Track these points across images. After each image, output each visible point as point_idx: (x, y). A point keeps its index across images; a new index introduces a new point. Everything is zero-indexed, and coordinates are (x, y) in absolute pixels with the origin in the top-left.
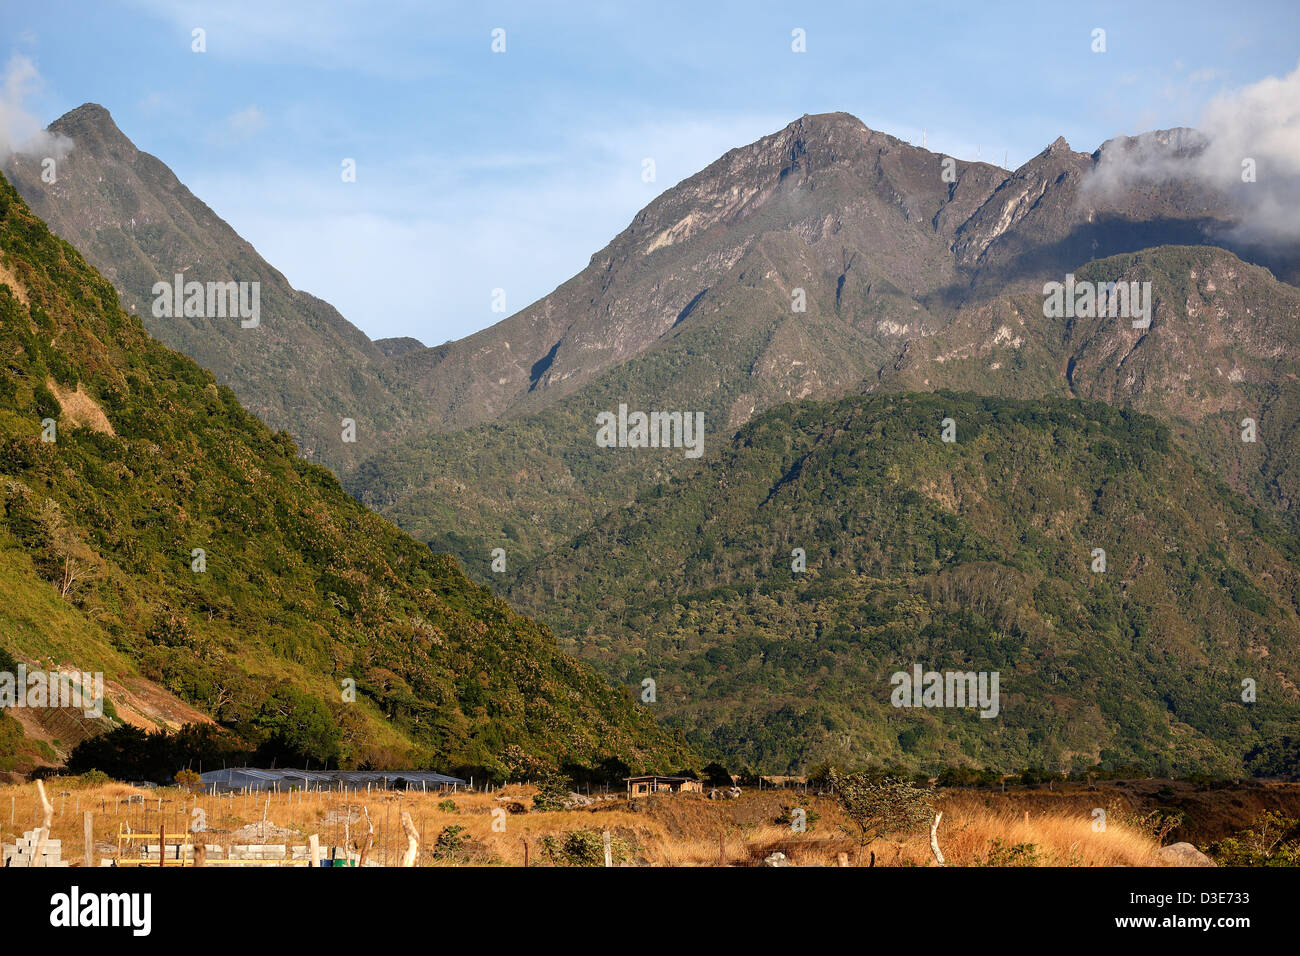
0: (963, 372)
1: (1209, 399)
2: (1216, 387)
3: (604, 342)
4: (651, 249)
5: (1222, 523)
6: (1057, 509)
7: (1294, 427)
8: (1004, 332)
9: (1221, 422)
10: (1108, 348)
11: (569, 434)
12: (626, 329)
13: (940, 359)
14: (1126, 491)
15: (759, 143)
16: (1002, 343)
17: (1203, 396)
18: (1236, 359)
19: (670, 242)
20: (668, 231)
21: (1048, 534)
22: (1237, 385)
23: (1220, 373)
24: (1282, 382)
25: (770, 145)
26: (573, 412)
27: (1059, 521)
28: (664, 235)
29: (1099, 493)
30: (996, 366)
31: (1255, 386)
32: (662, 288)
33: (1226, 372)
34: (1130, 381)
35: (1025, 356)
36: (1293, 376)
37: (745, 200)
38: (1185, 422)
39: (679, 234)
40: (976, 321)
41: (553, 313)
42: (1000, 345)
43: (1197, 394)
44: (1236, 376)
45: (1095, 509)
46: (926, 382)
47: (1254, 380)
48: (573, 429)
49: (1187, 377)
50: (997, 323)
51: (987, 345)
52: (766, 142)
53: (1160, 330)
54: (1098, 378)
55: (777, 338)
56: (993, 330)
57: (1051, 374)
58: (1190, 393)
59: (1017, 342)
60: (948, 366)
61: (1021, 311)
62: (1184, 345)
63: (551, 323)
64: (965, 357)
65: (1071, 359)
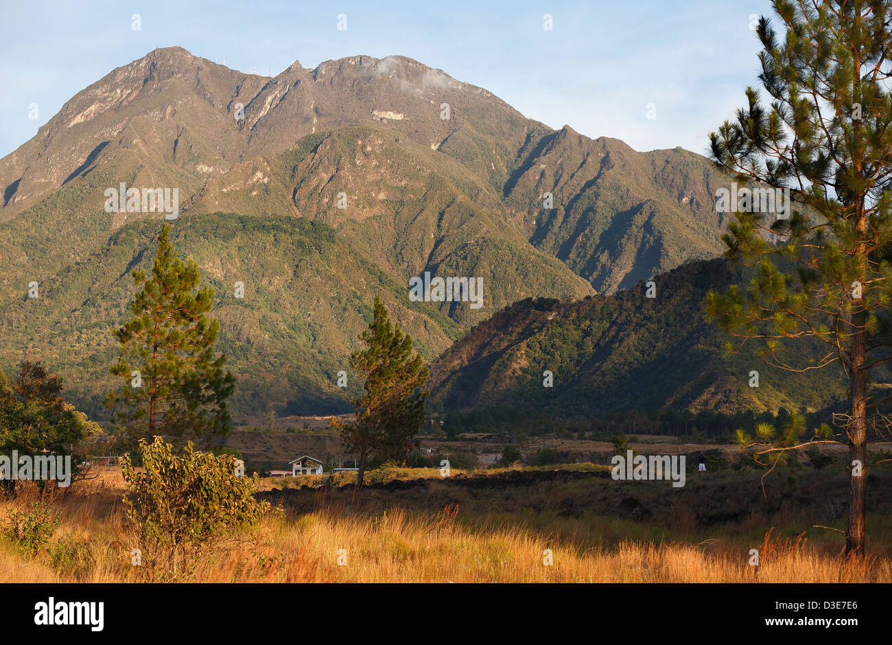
0: (237, 197)
1: (367, 209)
2: (371, 203)
3: (46, 178)
4: (72, 124)
5: (363, 280)
6: (275, 276)
7: (411, 223)
8: (259, 175)
9: (374, 221)
10: (314, 183)
11: (25, 233)
12: (58, 170)
13: (225, 190)
14: (311, 266)
15: (132, 64)
16: (258, 181)
17: (364, 207)
18: (382, 187)
19: (82, 120)
20: (81, 114)
21: (271, 288)
22: (383, 201)
23: (374, 195)
24: (406, 199)
25: (138, 65)
26: (27, 221)
27: (276, 281)
28: (79, 116)
29: (297, 266)
30: (255, 193)
31: (392, 202)
32: (77, 148)
33: (377, 194)
34: (326, 200)
35: (270, 188)
36: (412, 196)
37: (124, 97)
38: (354, 222)
39: (87, 116)
40: (244, 169)
41: (17, 161)
42: (257, 182)
43: (361, 207)
44: (382, 196)
45: (295, 275)
46: (217, 203)
47: (392, 198)
48: (26, 230)
49: (356, 198)
50: (255, 170)
51: (250, 182)
52: (135, 64)
53: (341, 173)
54: (309, 198)
55: (139, 177)
56: (253, 174)
57: (283, 196)
58: (357, 206)
59: (266, 180)
60: (229, 194)
61: (268, 163)
62: (354, 180)
63: (16, 167)
64: (238, 189)
65: (295, 188)
